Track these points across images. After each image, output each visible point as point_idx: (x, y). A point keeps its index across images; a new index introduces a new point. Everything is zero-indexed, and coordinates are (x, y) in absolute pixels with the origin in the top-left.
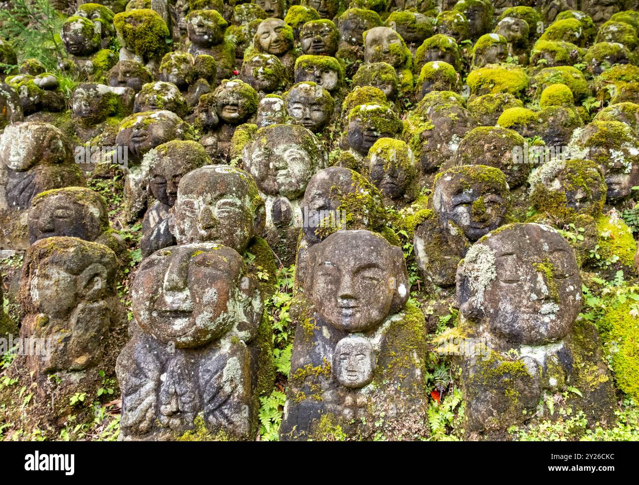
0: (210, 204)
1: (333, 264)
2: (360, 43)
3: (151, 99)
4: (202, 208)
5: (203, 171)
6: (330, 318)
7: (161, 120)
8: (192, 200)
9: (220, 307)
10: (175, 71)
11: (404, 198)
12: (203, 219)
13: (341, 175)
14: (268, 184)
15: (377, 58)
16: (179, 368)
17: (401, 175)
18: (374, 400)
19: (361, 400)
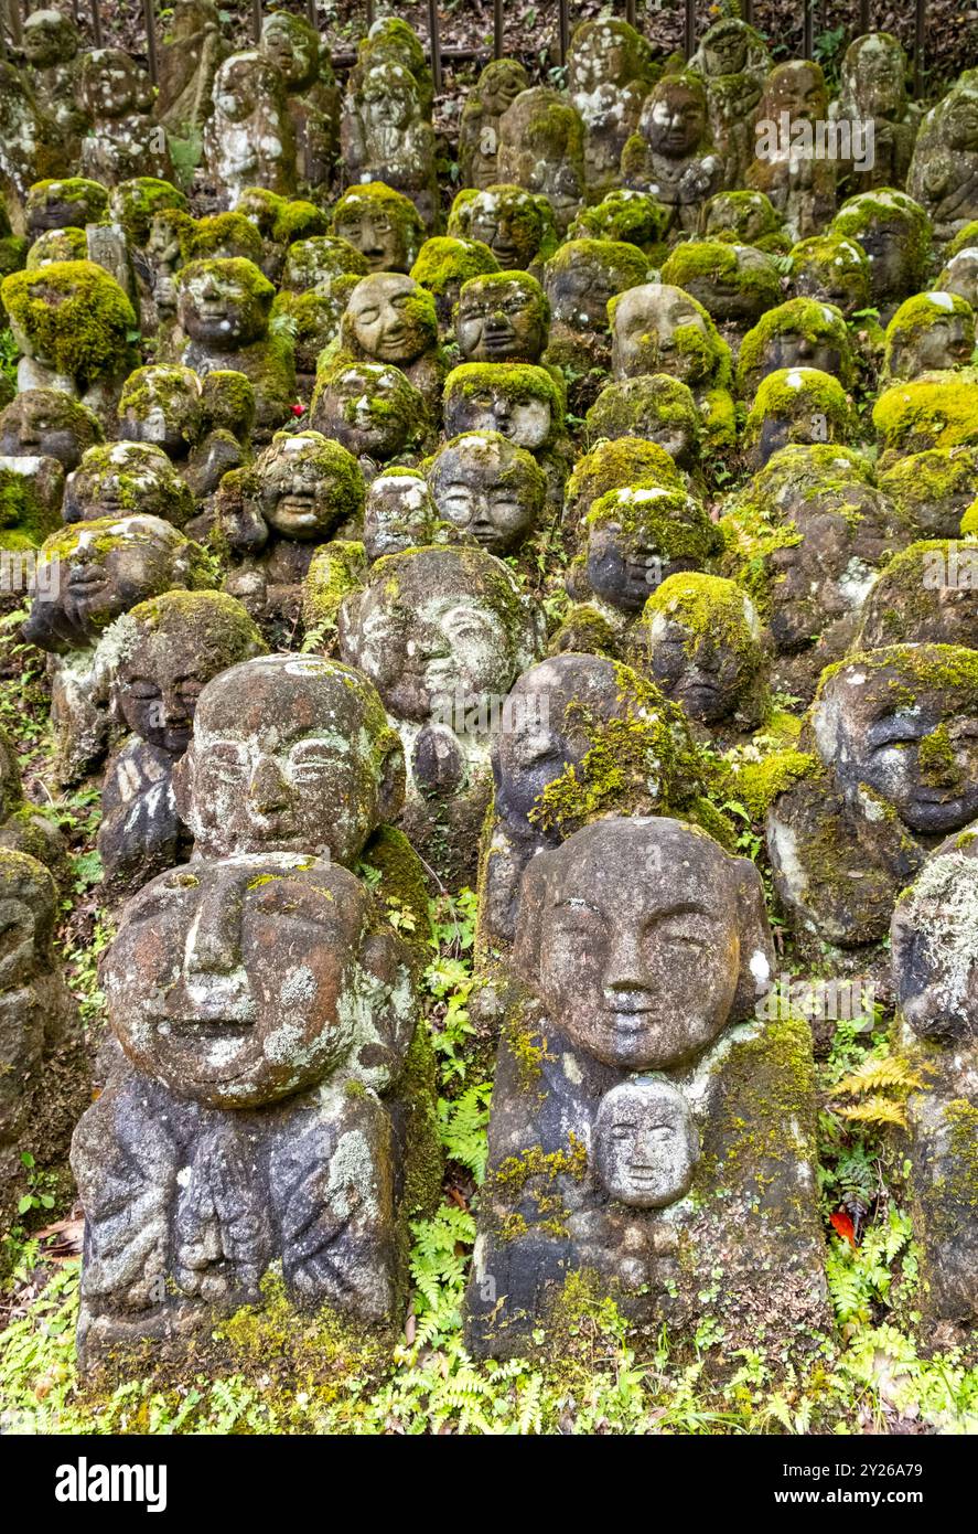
0: (277, 751)
1: (590, 905)
2: (599, 325)
3: (106, 486)
4: (256, 762)
5: (258, 671)
6: (586, 1035)
7: (137, 538)
8: (232, 742)
9: (322, 1012)
10: (157, 414)
11: (733, 722)
12: (260, 789)
13: (590, 675)
14: (404, 692)
15: (645, 363)
16: (224, 1156)
17: (727, 665)
18: (694, 1237)
19: (664, 1237)
